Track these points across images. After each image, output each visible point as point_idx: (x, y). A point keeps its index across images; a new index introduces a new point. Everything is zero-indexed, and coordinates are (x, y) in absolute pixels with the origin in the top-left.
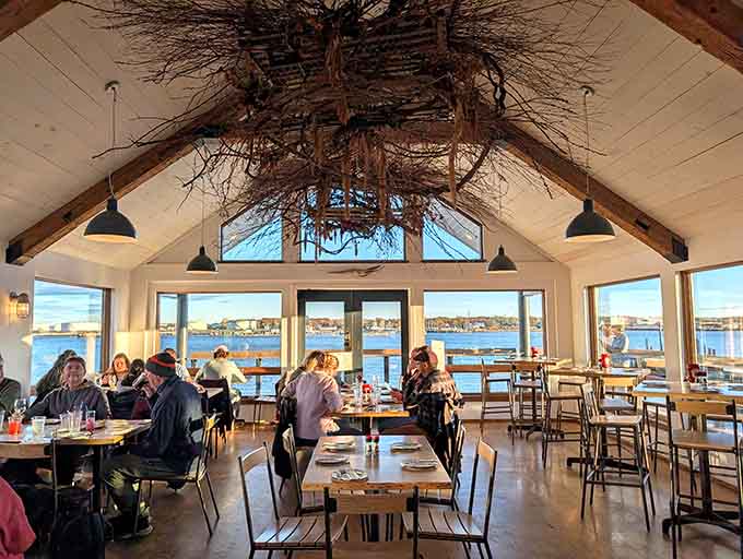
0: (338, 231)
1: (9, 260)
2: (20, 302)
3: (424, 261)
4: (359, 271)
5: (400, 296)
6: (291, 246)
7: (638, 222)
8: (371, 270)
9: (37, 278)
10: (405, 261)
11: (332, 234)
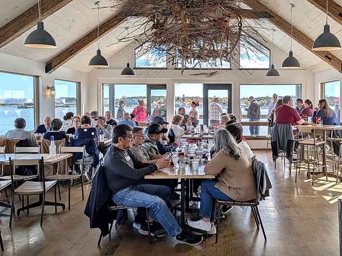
0: (192, 59)
1: (46, 72)
2: (51, 90)
3: (240, 69)
4: (206, 74)
5: (228, 87)
6: (171, 65)
7: (326, 56)
8: (211, 74)
9: (55, 79)
10: (230, 69)
11: (189, 61)
